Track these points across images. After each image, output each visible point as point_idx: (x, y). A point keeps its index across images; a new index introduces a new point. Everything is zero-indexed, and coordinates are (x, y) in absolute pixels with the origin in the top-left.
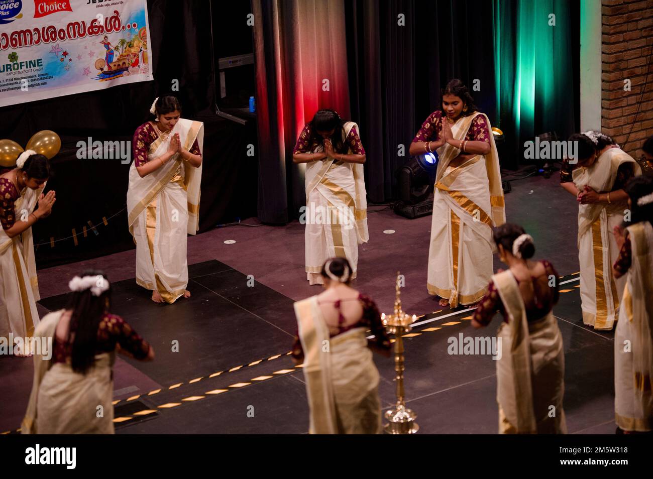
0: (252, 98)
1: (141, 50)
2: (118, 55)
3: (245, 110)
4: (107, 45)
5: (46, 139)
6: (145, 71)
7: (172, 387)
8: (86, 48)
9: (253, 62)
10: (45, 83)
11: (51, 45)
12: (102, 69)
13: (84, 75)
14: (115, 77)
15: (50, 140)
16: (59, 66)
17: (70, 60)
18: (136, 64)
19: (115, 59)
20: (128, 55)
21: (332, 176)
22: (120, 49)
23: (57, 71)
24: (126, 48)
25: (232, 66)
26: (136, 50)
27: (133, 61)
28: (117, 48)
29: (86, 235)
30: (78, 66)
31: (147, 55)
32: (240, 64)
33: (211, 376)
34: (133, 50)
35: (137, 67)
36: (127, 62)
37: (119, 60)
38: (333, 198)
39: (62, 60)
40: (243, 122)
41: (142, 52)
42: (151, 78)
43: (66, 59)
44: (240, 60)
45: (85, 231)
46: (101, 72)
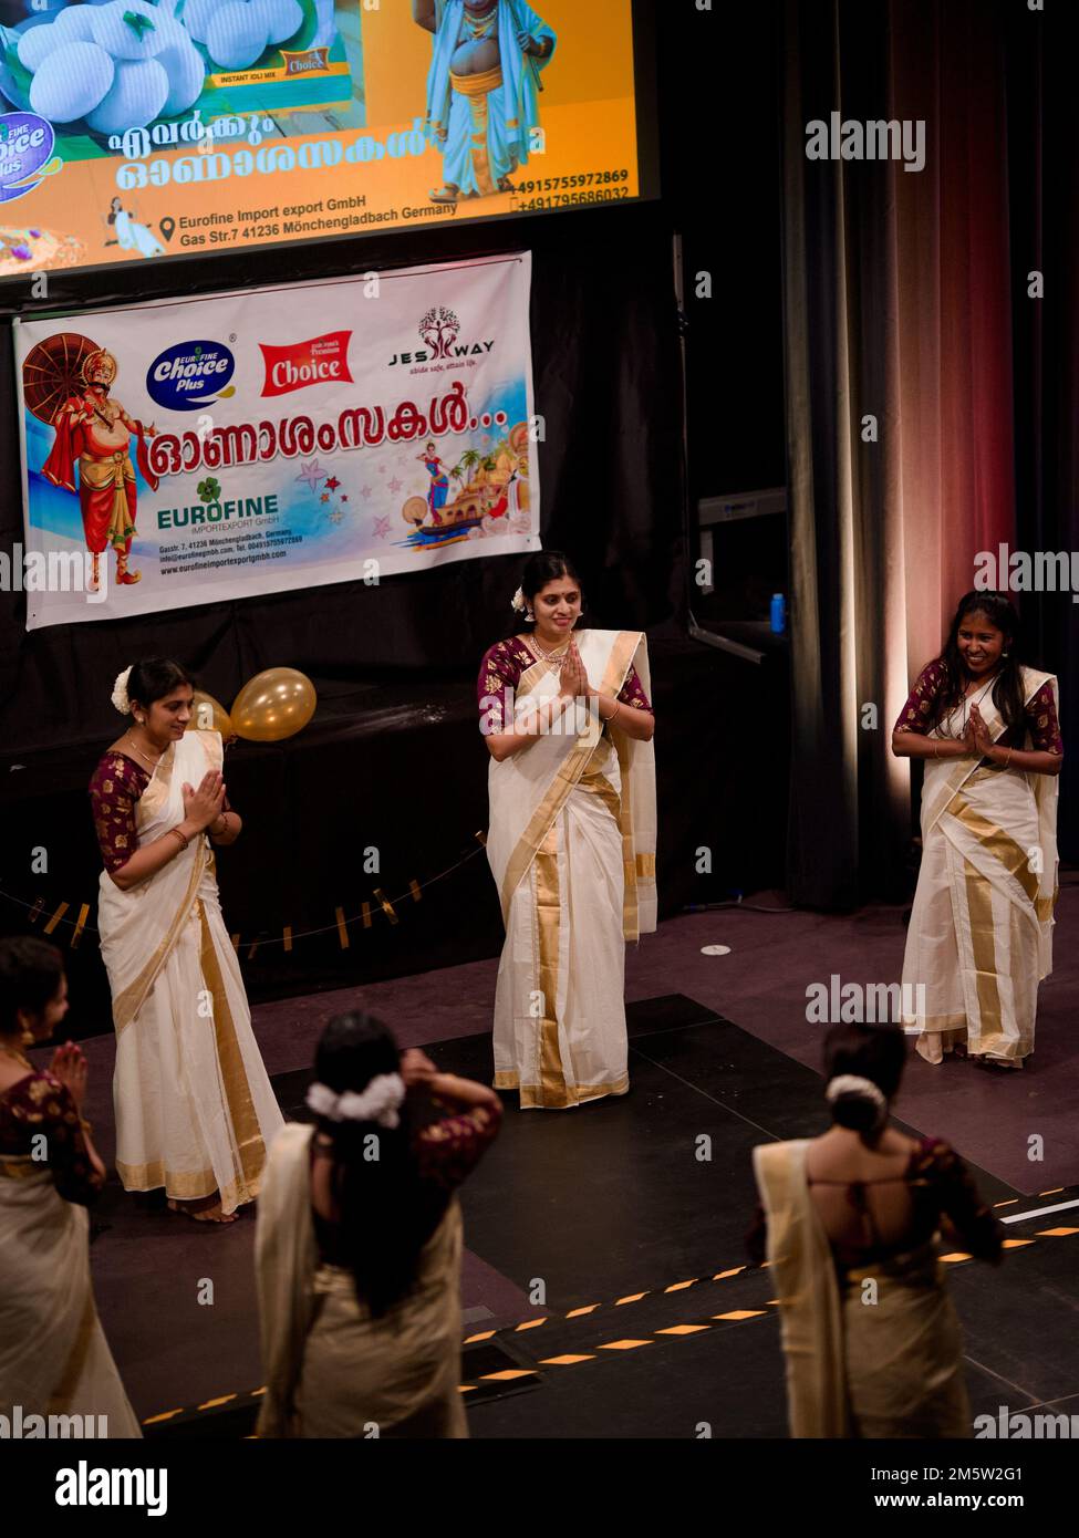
0: (778, 597)
1: (513, 478)
2: (459, 489)
3: (761, 626)
4: (433, 464)
5: (281, 688)
6: (523, 528)
7: (572, 1314)
8: (382, 470)
9: (783, 508)
10: (283, 554)
11: (301, 460)
12: (418, 522)
13: (374, 535)
14: (451, 540)
15: (290, 692)
16: (316, 512)
17: (344, 498)
18: (500, 510)
19: (451, 498)
20: (481, 489)
21: (977, 797)
22: (465, 474)
23: (313, 525)
24: (477, 472)
25: (731, 519)
26: (502, 478)
27: (495, 502)
28: (455, 472)
29: (368, 924)
30: (360, 513)
31: (527, 489)
32: (749, 513)
33: (670, 1289)
34: (494, 478)
35: (502, 519)
36: (478, 504)
37: (460, 500)
38: (977, 852)
39: (325, 498)
40: (755, 656)
41: (516, 482)
42: (536, 545)
43: (335, 496)
44: (752, 504)
45: (367, 914)
46: (414, 528)
